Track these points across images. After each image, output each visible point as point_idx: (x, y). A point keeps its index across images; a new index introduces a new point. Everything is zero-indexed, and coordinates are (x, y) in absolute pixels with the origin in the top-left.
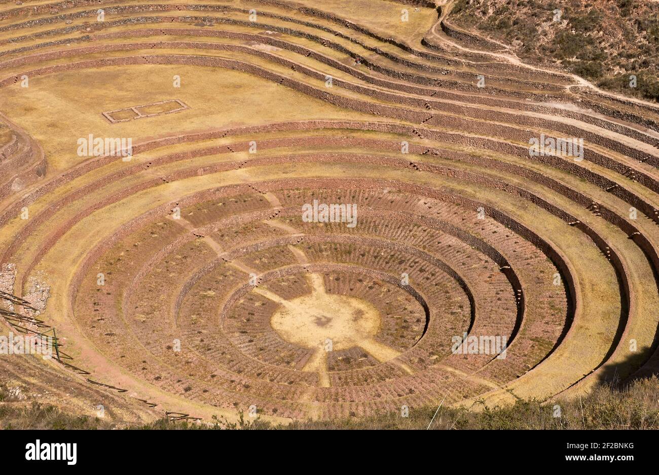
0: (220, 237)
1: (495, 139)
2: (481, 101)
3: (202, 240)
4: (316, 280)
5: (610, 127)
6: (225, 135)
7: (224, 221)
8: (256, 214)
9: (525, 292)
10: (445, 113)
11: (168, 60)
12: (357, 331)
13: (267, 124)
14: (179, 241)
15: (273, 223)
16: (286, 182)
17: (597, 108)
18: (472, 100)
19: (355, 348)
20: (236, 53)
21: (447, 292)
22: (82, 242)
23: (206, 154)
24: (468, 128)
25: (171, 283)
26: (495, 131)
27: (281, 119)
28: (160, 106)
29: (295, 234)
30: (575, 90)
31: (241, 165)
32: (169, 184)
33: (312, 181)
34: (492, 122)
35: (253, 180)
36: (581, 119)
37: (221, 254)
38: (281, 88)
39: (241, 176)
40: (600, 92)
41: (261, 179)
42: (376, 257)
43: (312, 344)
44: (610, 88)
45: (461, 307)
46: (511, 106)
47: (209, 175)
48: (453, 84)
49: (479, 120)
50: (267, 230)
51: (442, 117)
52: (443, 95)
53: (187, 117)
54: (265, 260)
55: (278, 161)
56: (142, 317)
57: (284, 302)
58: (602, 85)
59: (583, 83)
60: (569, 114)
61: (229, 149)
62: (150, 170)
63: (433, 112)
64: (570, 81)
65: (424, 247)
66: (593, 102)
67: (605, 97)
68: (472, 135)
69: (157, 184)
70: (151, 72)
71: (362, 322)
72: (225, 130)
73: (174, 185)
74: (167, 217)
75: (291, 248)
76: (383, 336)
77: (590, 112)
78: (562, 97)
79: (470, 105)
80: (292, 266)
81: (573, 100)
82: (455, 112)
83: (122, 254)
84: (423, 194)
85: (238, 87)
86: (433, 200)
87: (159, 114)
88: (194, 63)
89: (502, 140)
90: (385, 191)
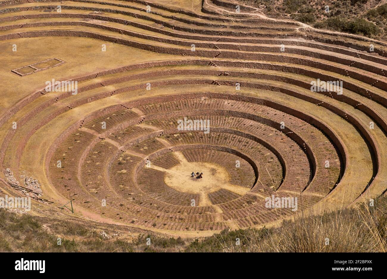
0: (115, 137)
1: (261, 62)
2: (248, 41)
3: (105, 140)
4: (179, 155)
5: (326, 48)
6: (96, 76)
7: (114, 128)
8: (131, 121)
9: (308, 144)
10: (228, 50)
11: (34, 34)
12: (218, 180)
13: (120, 67)
14: (93, 143)
15: (143, 126)
16: (143, 100)
17: (317, 39)
18: (243, 41)
19: (222, 189)
20: (78, 26)
21: (260, 151)
22: (38, 150)
23: (89, 89)
24: (243, 57)
25: (100, 168)
26: (260, 57)
27: (127, 63)
28: (46, 63)
29: (158, 130)
30: (301, 30)
31: (112, 93)
32: (72, 110)
33: (158, 98)
34: (257, 53)
35: (123, 101)
36: (309, 46)
37: (120, 148)
38: (116, 45)
39: (114, 100)
40: (316, 30)
41: (127, 100)
42: (210, 138)
43: (196, 191)
44: (321, 28)
45: (272, 158)
46: (267, 42)
47: (94, 102)
48: (230, 34)
49: (249, 52)
50: (141, 130)
51: (226, 52)
52: (224, 40)
53: (67, 68)
54: (146, 148)
55: (133, 89)
56: (94, 190)
57: (167, 171)
58: (316, 26)
59: (305, 26)
60: (301, 44)
61: (102, 85)
62: (59, 102)
63: (220, 50)
64: (297, 25)
65: (237, 128)
66: (314, 36)
67: (320, 33)
68: (246, 61)
69: (66, 111)
70: (26, 43)
71: (217, 175)
72: (96, 73)
73: (77, 110)
74: (79, 129)
75: (158, 139)
76: (233, 181)
77: (313, 42)
78: (295, 35)
79: (242, 44)
80: (163, 149)
81: (302, 36)
82: (234, 49)
83: (64, 155)
84: (225, 98)
85: (89, 47)
86: (232, 101)
87: (48, 68)
88: (52, 35)
89: (265, 62)
90: (202, 99)
